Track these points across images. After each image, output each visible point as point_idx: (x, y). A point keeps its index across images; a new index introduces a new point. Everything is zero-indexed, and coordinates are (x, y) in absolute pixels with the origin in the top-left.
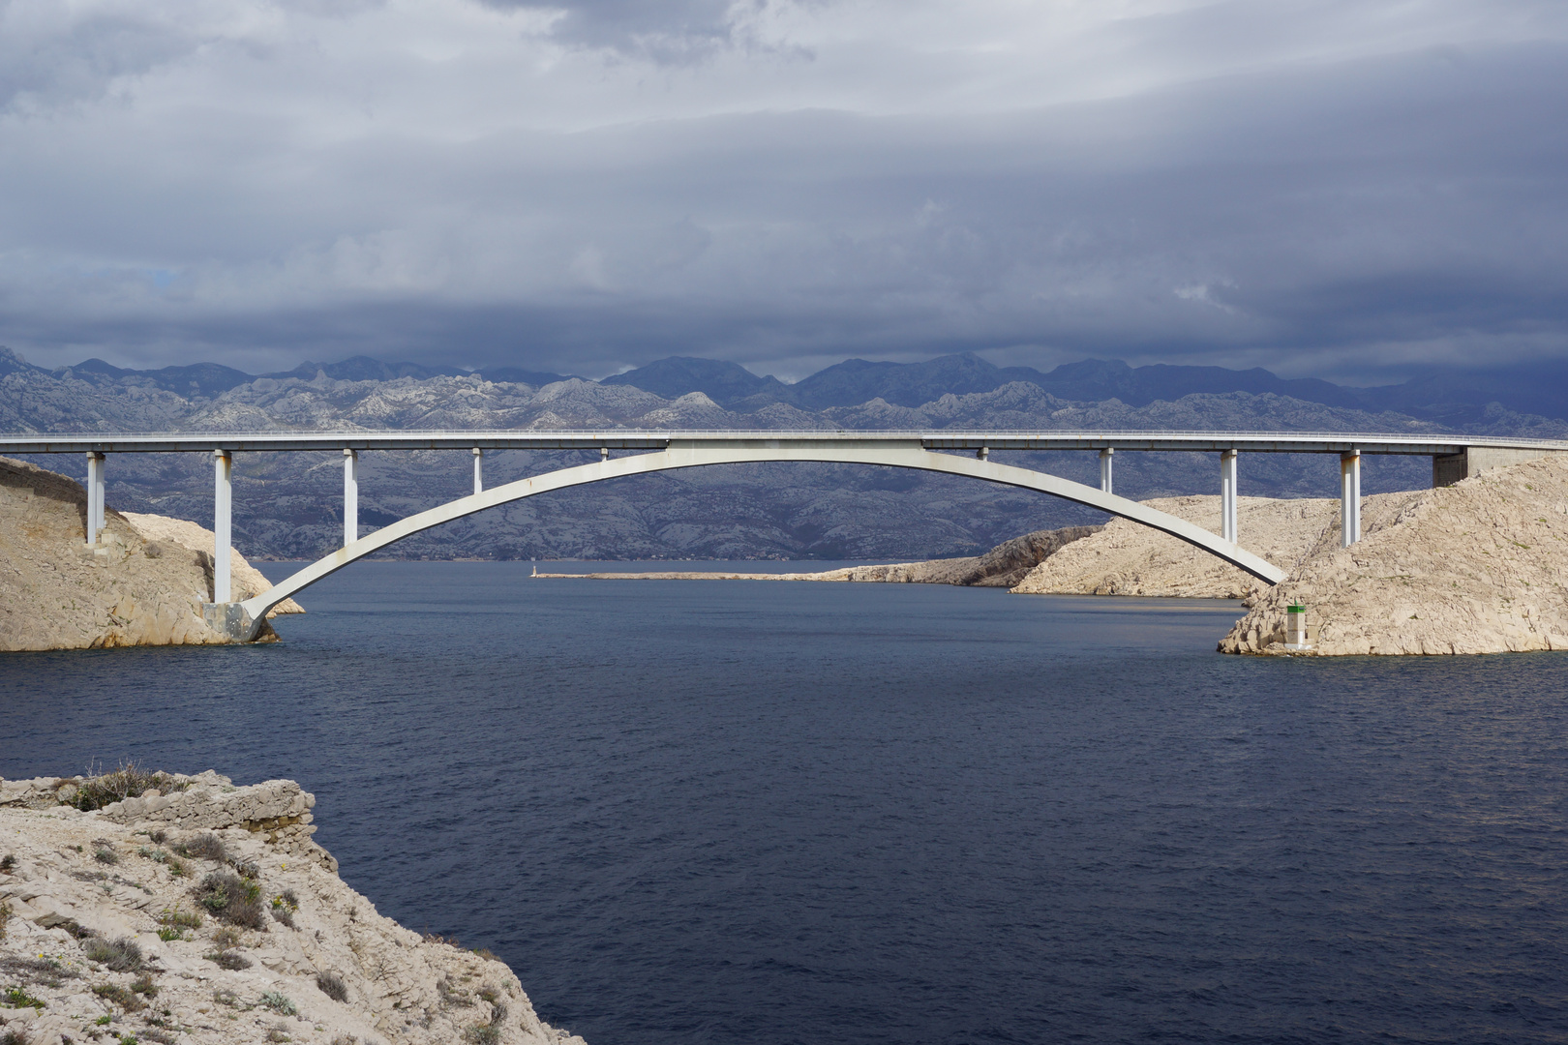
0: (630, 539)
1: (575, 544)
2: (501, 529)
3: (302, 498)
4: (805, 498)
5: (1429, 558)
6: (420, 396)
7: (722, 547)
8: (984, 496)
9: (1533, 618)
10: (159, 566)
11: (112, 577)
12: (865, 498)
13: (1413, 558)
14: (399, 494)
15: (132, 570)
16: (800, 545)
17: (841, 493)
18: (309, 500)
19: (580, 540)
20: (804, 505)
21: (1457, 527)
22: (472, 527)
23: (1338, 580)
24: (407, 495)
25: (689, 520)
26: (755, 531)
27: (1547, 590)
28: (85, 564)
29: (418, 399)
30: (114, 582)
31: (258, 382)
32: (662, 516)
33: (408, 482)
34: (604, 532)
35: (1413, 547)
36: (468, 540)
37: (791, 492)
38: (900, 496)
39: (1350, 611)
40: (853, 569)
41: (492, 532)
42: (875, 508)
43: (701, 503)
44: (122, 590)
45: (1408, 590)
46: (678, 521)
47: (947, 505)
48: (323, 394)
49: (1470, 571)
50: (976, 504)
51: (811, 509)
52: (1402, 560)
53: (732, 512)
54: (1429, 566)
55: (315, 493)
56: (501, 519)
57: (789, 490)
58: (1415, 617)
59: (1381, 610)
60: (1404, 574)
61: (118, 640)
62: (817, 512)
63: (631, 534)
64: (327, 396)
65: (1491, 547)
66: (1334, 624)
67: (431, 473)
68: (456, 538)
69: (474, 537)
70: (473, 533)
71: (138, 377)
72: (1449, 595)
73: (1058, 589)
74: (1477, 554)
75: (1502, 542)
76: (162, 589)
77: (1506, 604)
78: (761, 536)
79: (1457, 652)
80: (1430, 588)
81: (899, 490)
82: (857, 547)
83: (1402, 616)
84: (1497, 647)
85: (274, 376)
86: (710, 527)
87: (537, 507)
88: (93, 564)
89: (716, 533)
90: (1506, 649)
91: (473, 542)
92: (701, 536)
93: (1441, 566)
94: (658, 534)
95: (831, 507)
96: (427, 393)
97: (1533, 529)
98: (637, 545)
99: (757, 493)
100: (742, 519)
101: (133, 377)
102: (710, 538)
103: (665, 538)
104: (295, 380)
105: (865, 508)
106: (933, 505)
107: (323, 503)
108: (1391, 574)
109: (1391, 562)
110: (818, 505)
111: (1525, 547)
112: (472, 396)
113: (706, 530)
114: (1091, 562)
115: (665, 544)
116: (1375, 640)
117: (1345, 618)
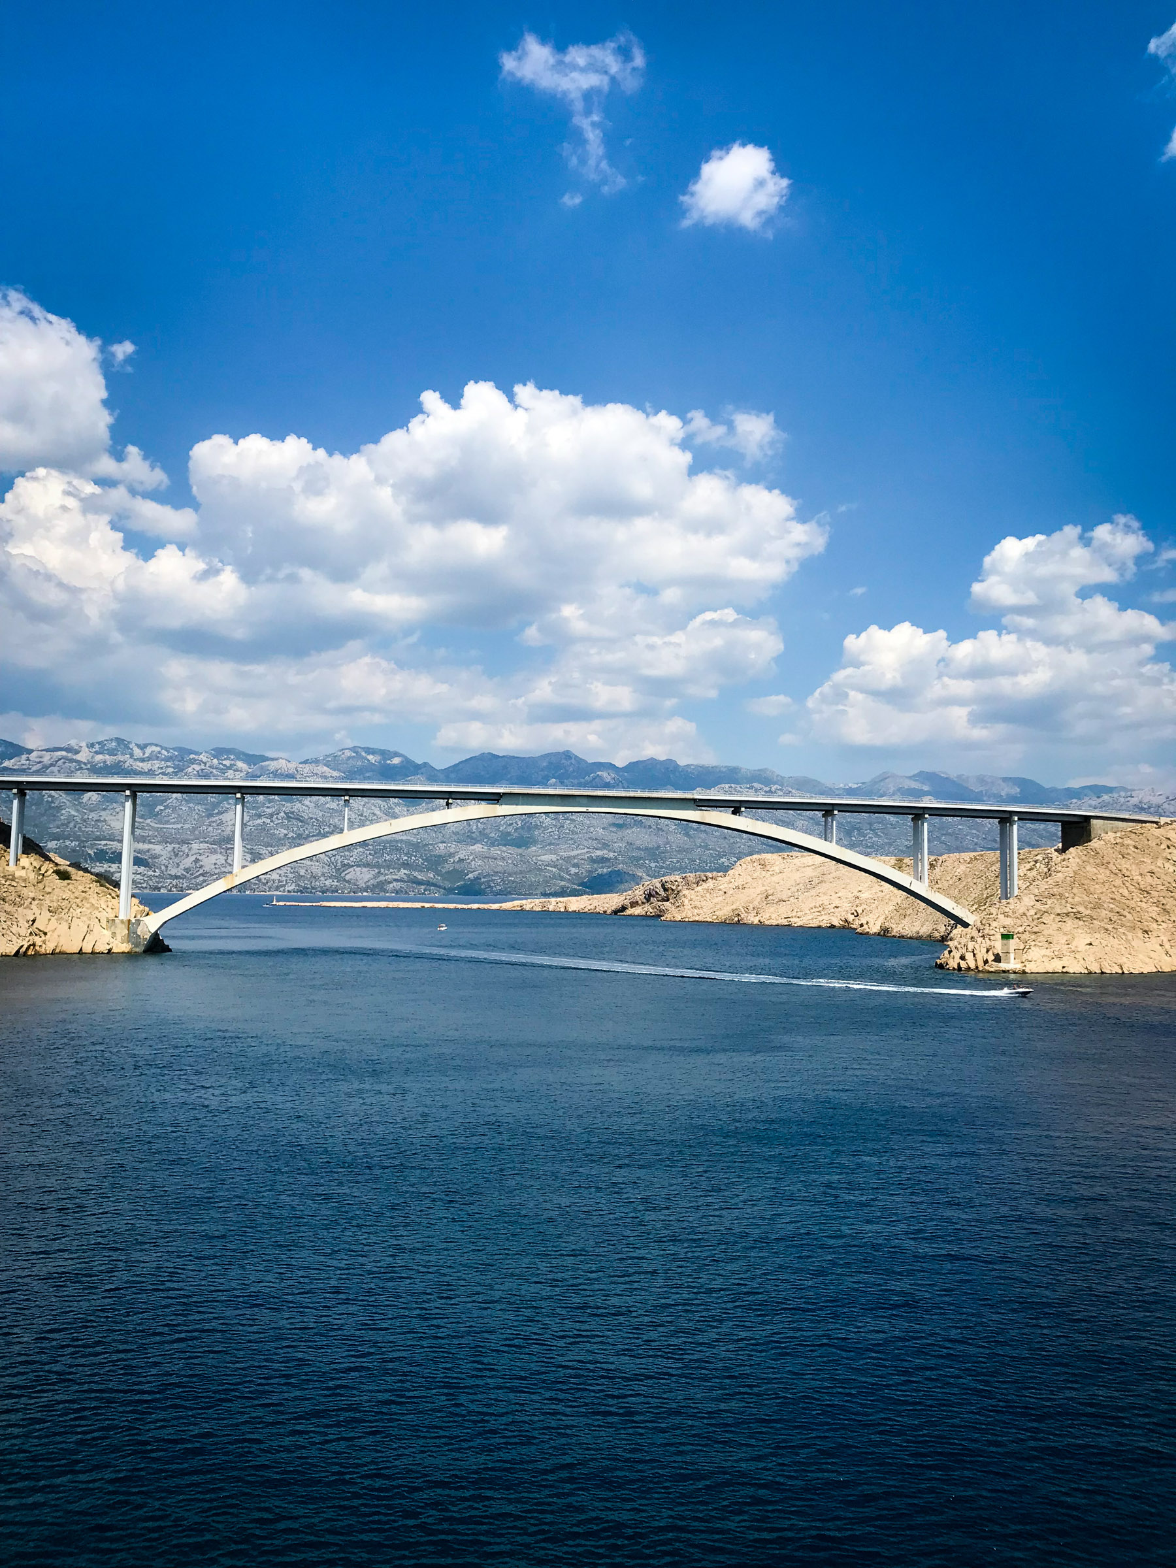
0: (322, 878)
1: (280, 881)
2: (223, 869)
3: (68, 843)
4: (452, 850)
5: (1086, 899)
6: (162, 768)
7: (391, 885)
8: (579, 852)
9: (1167, 946)
10: (70, 886)
11: (32, 895)
12: (496, 851)
13: (1077, 899)
14: (144, 842)
15: (48, 889)
16: (448, 885)
17: (478, 847)
18: (73, 844)
19: (284, 879)
20: (451, 855)
21: (1099, 876)
22: (201, 867)
23: (1028, 914)
24: (150, 843)
25: (367, 865)
26: (416, 874)
28: (7, 883)
29: (160, 771)
30: (34, 899)
31: (34, 754)
32: (346, 862)
33: (151, 833)
34: (302, 872)
35: (1075, 890)
36: (197, 877)
37: (442, 846)
38: (520, 851)
39: (1041, 939)
40: (524, 902)
41: (217, 871)
42: (503, 859)
43: (376, 853)
44: (40, 906)
45: (1081, 923)
46: (358, 866)
47: (554, 857)
48: (85, 764)
49: (1118, 910)
50: (574, 857)
51: (456, 859)
52: (1070, 900)
53: (398, 859)
54: (1090, 905)
55: (77, 838)
56: (224, 862)
57: (440, 845)
58: (1091, 944)
59: (1065, 938)
60: (1074, 910)
61: (37, 948)
62: (461, 860)
63: (323, 875)
64: (89, 766)
65: (1126, 893)
66: (1032, 948)
67: (171, 826)
68: (188, 875)
69: (202, 875)
70: (201, 871)
72: (1110, 927)
73: (697, 918)
74: (1118, 897)
75: (1131, 888)
76: (74, 906)
77: (1146, 936)
78: (419, 877)
79: (1126, 972)
80: (1095, 922)
81: (519, 847)
82: (490, 886)
83: (1081, 943)
84: (1149, 968)
85: (47, 750)
86: (382, 870)
87: (251, 853)
88: (14, 884)
89: (386, 874)
90: (1155, 970)
91: (201, 878)
92: (375, 877)
93: (1098, 906)
94: (343, 875)
95: (471, 858)
96: (167, 767)
97: (1149, 879)
98: (328, 883)
99: (416, 846)
100: (405, 865)
102: (382, 878)
103: (347, 878)
104: (64, 753)
105: (496, 859)
106: (543, 858)
107: (84, 847)
108: (1065, 911)
109: (1064, 901)
110: (462, 857)
111: (1148, 893)
112: (202, 770)
113: (379, 872)
114: (720, 899)
115: (348, 882)
116: (1065, 962)
117: (1040, 944)
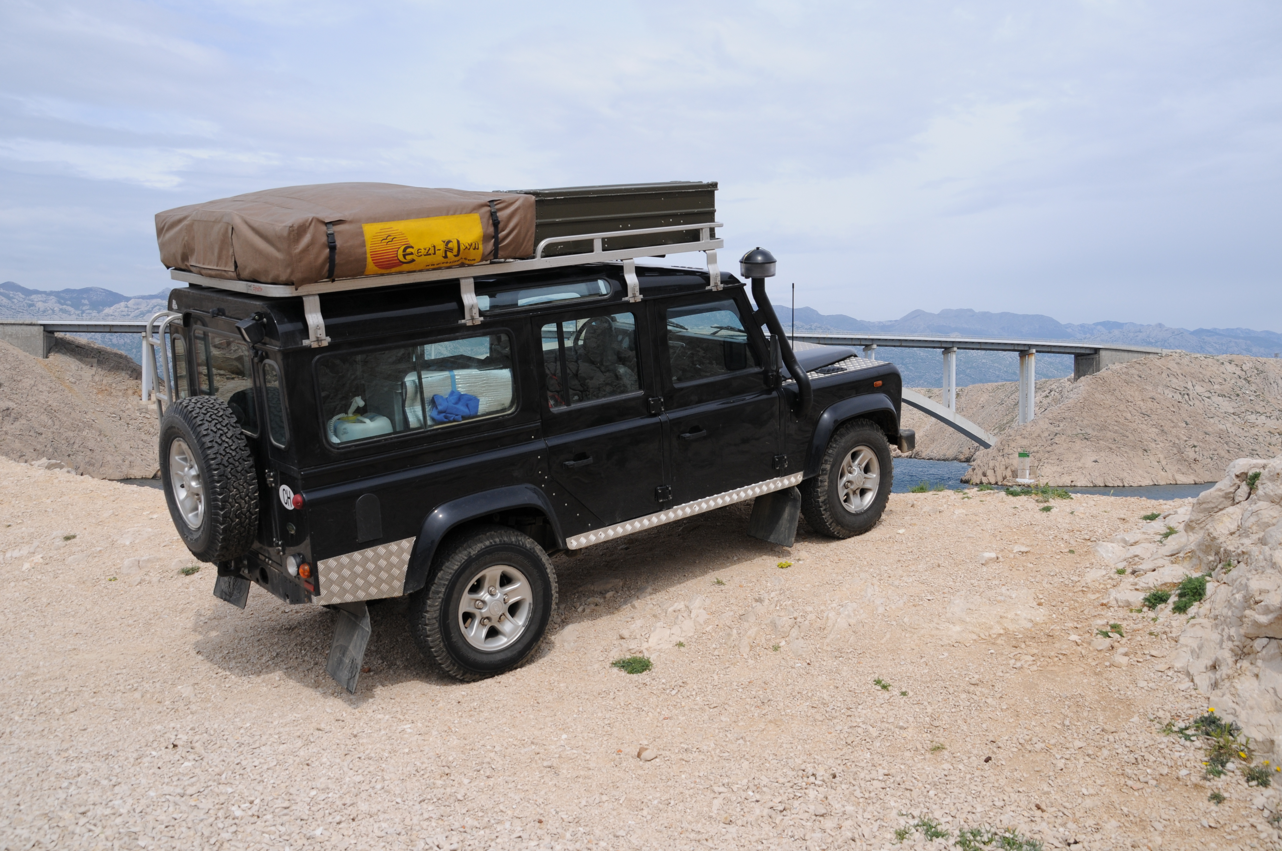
9: (1163, 463)
13: (1085, 422)
21: (1106, 402)
23: (1043, 436)
27: (1167, 445)
28: (142, 415)
35: (1084, 414)
39: (1054, 457)
45: (1088, 443)
49: (1121, 431)
52: (1079, 423)
54: (1097, 427)
58: (1096, 461)
59: (1074, 456)
60: (1083, 432)
65: (1129, 416)
71: (44, 295)
74: (1122, 420)
75: (1134, 412)
77: (1145, 453)
83: (1088, 461)
84: (1147, 481)
85: (143, 298)
88: (148, 416)
90: (1153, 482)
93: (1104, 428)
97: (1150, 404)
101: (40, 296)
108: (1075, 433)
109: (1074, 424)
111: (1148, 416)
116: (1073, 477)
117: (1052, 462)
